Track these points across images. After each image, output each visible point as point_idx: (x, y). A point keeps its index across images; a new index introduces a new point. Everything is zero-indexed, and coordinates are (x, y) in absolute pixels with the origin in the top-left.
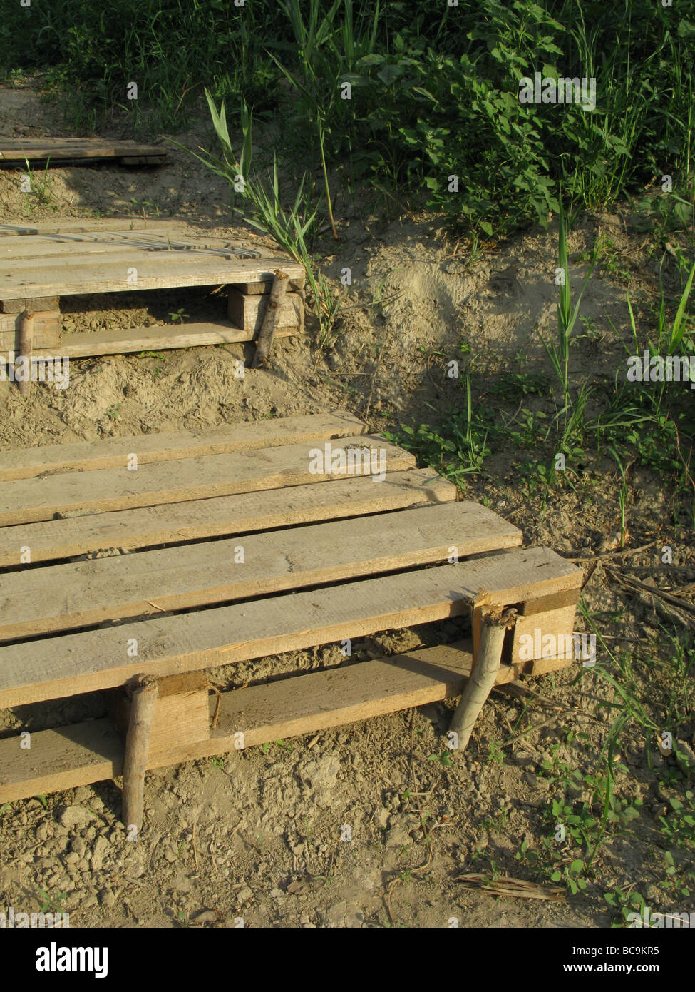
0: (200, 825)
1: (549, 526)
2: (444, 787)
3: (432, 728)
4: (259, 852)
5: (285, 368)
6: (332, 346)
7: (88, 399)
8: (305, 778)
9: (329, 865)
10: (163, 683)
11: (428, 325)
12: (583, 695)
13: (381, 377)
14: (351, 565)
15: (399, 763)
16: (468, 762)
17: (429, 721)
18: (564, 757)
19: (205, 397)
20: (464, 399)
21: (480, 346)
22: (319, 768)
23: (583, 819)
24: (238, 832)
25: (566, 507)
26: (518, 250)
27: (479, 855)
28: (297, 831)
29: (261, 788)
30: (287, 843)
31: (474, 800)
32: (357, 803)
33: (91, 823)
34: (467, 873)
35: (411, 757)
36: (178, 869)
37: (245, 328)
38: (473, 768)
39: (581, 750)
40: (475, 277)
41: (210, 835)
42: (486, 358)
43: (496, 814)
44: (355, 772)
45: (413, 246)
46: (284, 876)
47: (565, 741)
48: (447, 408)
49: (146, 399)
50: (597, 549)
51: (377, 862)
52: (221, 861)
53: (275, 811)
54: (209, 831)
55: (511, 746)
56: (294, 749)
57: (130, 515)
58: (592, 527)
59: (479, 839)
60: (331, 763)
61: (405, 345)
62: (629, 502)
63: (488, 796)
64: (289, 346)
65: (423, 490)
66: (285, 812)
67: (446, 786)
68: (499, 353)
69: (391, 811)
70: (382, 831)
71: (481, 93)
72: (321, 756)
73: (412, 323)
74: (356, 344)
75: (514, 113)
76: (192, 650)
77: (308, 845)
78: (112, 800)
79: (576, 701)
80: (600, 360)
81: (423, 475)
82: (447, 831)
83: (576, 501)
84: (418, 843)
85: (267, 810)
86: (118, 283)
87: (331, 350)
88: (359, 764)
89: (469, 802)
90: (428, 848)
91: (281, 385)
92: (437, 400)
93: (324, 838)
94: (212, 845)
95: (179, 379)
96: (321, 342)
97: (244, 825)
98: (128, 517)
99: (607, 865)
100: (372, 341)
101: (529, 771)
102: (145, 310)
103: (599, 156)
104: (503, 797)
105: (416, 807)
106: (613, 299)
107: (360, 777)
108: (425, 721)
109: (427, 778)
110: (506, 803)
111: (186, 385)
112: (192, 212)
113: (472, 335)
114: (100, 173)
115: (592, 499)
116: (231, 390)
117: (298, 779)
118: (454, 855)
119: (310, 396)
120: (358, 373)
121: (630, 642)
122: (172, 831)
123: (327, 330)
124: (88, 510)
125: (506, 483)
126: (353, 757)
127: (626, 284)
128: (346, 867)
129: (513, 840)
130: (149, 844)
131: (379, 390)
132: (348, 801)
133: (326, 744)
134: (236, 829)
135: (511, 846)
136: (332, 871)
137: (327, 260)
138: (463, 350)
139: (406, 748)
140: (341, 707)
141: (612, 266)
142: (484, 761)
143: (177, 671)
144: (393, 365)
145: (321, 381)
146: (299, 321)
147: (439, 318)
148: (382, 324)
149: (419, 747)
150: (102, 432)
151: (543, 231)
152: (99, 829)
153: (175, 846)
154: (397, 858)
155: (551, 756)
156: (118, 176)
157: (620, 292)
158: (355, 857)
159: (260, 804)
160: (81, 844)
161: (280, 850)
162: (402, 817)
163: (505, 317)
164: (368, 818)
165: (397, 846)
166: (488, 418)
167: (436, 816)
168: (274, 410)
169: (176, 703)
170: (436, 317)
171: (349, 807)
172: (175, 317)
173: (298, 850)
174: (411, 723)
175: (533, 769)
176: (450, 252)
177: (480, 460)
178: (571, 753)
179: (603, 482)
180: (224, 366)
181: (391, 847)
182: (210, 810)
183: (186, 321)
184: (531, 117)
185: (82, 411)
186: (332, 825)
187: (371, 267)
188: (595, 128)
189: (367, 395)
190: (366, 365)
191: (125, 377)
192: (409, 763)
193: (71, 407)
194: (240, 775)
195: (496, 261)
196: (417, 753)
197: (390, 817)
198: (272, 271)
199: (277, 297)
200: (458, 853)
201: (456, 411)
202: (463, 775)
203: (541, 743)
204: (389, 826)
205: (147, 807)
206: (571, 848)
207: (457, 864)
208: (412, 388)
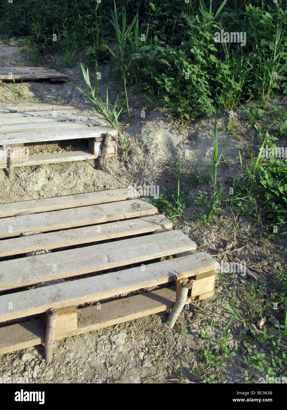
0: (74, 360)
1: (207, 238)
2: (164, 344)
3: (161, 320)
4: (95, 370)
5: (109, 169)
6: (128, 161)
7: (35, 183)
8: (113, 341)
9: (121, 375)
10: (60, 311)
11: (164, 153)
12: (217, 306)
13: (146, 173)
14: (132, 259)
15: (148, 334)
16: (174, 333)
17: (160, 317)
18: (209, 331)
19: (79, 181)
20: (176, 185)
21: (184, 162)
22: (118, 337)
23: (216, 356)
24: (88, 362)
25: (214, 230)
26: (199, 125)
27: (177, 371)
28: (109, 361)
29: (97, 345)
30: (106, 366)
31: (176, 349)
32: (132, 350)
33: (33, 359)
34: (172, 378)
35: (152, 331)
36: (65, 377)
37: (95, 154)
38: (176, 336)
39: (216, 328)
40: (182, 135)
41: (77, 363)
42: (186, 167)
43: (183, 354)
44: (132, 338)
45: (159, 122)
46: (105, 379)
47: (210, 325)
48: (171, 187)
49: (56, 182)
50: (224, 248)
51: (139, 374)
52: (81, 374)
53: (102, 354)
54: (77, 362)
55: (190, 327)
56: (109, 329)
57: (49, 235)
58: (223, 238)
59: (177, 364)
60: (123, 335)
61: (155, 161)
62: (237, 228)
63: (181, 347)
64: (111, 160)
65: (160, 224)
66: (105, 354)
67: (165, 343)
68: (190, 166)
69: (145, 353)
70: (141, 361)
71: (186, 66)
72: (119, 332)
73: (158, 153)
74: (137, 160)
75: (198, 73)
76: (71, 298)
77: (114, 367)
78: (41, 350)
79: (215, 309)
80: (228, 171)
81: (160, 218)
82: (165, 361)
83: (217, 228)
84: (154, 366)
85: (99, 353)
86: (46, 138)
87: (127, 162)
88: (133, 335)
89: (174, 349)
90: (158, 368)
91: (108, 176)
92: (166, 183)
93: (120, 364)
94: (78, 368)
95: (69, 174)
96: (123, 159)
97: (90, 359)
98: (48, 236)
99: (224, 375)
100: (143, 159)
101: (196, 337)
102: (57, 144)
103: (230, 90)
104: (186, 347)
105: (154, 351)
106: (234, 146)
107: (133, 340)
108: (158, 318)
109: (158, 340)
110: (187, 350)
111: (72, 176)
112: (76, 102)
113: (181, 158)
114: (42, 85)
115: (223, 227)
116: (89, 178)
117: (110, 341)
118: (168, 371)
119: (119, 181)
120: (137, 171)
121: (236, 285)
122: (63, 362)
123: (126, 154)
124: (33, 232)
125: (192, 220)
126: (131, 332)
127: (239, 141)
128: (127, 376)
129: (189, 364)
130: (54, 367)
131: (145, 179)
132: (129, 349)
133: (121, 327)
134: (87, 361)
135: (188, 367)
136: (122, 378)
137: (126, 125)
138: (177, 164)
139: (151, 328)
140: (127, 315)
141: (234, 134)
142: (180, 333)
143: (65, 306)
144: (150, 169)
145: (123, 174)
146: (115, 151)
147: (168, 151)
148: (147, 153)
149: (156, 328)
150: (40, 195)
151: (208, 118)
152: (36, 362)
153: (64, 368)
154: (146, 372)
155: (205, 330)
156: (48, 86)
157: (237, 144)
158: (131, 372)
159: (96, 351)
160: (29, 368)
161: (103, 369)
162: (149, 355)
163: (193, 151)
164: (136, 356)
165: (147, 367)
166: (185, 192)
167: (161, 355)
168: (105, 187)
169: (65, 318)
170: (167, 150)
171: (129, 352)
172: (68, 148)
173: (110, 369)
174: (153, 318)
175: (198, 336)
176: (173, 124)
177: (182, 211)
178: (212, 329)
179: (228, 220)
180: (86, 169)
181: (144, 368)
182: (77, 354)
183: (72, 150)
184: (205, 75)
185: (32, 187)
186: (123, 359)
187: (143, 130)
188: (229, 79)
189: (140, 180)
190: (140, 169)
191: (49, 173)
192: (152, 334)
193: (28, 185)
194: (89, 340)
195: (191, 129)
196: (155, 330)
197: (144, 355)
198: (105, 133)
199: (107, 143)
200: (169, 370)
201: (174, 188)
202: (172, 338)
203: (201, 326)
204: (144, 359)
205: (54, 353)
206: (211, 367)
207: (169, 374)
208: (157, 178)
